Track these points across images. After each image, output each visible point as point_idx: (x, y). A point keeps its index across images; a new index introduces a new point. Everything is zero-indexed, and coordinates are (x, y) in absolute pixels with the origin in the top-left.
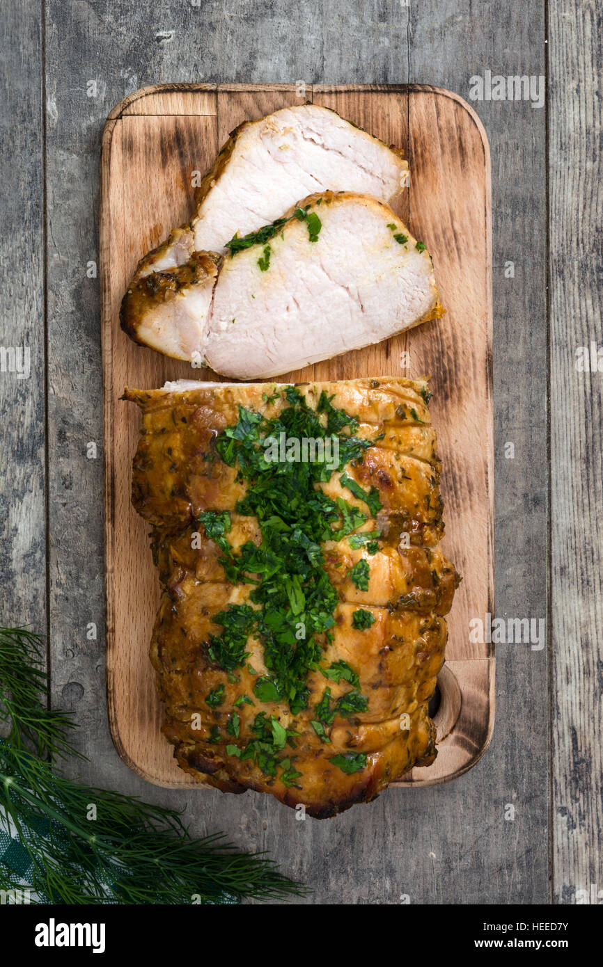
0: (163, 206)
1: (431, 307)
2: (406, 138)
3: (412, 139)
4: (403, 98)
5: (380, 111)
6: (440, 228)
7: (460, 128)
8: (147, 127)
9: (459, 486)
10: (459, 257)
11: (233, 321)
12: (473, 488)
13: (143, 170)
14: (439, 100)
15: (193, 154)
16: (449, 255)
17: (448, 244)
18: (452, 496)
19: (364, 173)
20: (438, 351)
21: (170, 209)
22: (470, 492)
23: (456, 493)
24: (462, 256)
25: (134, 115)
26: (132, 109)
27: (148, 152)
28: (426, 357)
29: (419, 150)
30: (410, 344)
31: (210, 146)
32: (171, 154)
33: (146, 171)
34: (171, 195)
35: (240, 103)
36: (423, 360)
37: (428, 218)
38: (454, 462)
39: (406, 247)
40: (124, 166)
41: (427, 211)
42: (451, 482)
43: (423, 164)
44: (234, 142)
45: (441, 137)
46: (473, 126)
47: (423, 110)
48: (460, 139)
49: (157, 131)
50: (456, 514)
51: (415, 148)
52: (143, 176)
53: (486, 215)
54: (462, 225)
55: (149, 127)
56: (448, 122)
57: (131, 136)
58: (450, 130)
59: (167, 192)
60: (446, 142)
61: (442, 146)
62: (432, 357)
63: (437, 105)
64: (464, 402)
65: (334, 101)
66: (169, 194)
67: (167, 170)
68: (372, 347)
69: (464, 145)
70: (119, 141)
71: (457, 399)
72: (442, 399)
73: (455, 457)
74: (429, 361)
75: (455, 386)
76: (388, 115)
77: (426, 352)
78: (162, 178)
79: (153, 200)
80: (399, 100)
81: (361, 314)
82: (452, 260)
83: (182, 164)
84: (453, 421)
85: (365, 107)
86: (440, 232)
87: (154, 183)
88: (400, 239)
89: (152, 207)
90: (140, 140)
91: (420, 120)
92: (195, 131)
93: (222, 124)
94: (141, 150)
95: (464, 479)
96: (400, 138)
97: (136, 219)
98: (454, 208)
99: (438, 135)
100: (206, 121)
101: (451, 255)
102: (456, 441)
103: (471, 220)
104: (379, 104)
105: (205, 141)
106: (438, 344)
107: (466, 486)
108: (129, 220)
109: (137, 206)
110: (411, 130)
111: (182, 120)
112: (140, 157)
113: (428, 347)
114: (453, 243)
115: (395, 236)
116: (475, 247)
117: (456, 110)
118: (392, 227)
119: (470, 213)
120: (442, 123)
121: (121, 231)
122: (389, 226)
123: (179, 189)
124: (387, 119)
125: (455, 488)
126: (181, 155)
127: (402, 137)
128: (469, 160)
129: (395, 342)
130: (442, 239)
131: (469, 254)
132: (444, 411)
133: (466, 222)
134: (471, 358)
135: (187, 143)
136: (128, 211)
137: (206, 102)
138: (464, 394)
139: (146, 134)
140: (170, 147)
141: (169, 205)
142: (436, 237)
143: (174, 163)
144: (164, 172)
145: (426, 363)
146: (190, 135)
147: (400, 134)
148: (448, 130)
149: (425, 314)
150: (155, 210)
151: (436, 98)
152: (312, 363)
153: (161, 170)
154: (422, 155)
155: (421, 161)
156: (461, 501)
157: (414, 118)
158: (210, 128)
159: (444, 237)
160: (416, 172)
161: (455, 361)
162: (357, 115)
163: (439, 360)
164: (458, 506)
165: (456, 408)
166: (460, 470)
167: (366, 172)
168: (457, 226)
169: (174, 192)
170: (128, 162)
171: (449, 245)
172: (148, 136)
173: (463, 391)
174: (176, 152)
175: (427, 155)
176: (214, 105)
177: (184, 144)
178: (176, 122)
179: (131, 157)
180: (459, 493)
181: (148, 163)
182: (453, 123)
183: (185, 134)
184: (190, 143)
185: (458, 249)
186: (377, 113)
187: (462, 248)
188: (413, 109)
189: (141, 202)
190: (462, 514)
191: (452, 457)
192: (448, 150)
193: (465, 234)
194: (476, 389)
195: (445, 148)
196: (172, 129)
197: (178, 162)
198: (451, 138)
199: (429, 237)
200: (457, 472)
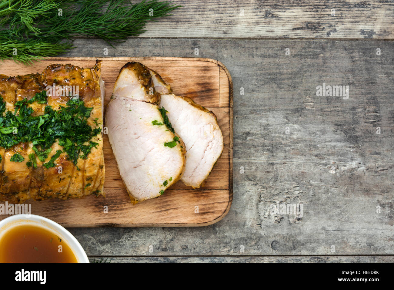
0: (180, 83)
1: (136, 198)
2: (210, 189)
3: (209, 191)
4: (227, 188)
5: (221, 177)
6: (170, 203)
7: (214, 212)
8: (214, 77)
9: (57, 211)
10: (157, 212)
11: (130, 110)
12: (56, 217)
13: (196, 75)
14: (226, 203)
15: (202, 96)
16: (158, 207)
17: (163, 207)
18: (52, 208)
19: (194, 168)
20: (116, 202)
21: (179, 86)
22: (54, 216)
23: (54, 210)
24: (158, 213)
25: (219, 71)
26: (222, 71)
27: (204, 77)
28: (114, 197)
29: (204, 194)
30: (120, 190)
31: (206, 103)
32: (203, 87)
33: (195, 76)
34: (185, 87)
35: (225, 117)
36: (112, 195)
37: (175, 198)
38: (67, 209)
39: (162, 186)
40: (198, 67)
41: (178, 198)
42: (58, 208)
43: (198, 196)
44: (208, 112)
45: (210, 204)
46: (215, 218)
47: (222, 196)
48: (209, 212)
49: (213, 81)
50: (44, 210)
51: (205, 193)
52: (193, 75)
53: (176, 224)
54: (172, 213)
55: (214, 78)
56: (216, 207)
57: (211, 70)
58: (213, 208)
59: (186, 85)
60: (208, 206)
61: (206, 205)
62: (114, 200)
63: (224, 202)
64: (94, 214)
65: (225, 157)
66: (186, 86)
67: (196, 85)
68: (118, 172)
69: (206, 214)
70: (208, 65)
71: (95, 210)
72: (96, 204)
73: (70, 209)
74: (112, 198)
75: (101, 210)
76: (219, 181)
77: (116, 197)
78: (192, 83)
79: (183, 79)
80: (226, 186)
81: (133, 167)
82: (156, 208)
83: (199, 92)
84: (85, 209)
85: (223, 171)
86: (169, 203)
87: (190, 80)
88: (165, 183)
89: (180, 79)
90: (208, 74)
91: (217, 195)
92: (213, 98)
93: (216, 109)
94: (204, 74)
95: (60, 214)
96: (209, 186)
97: (175, 72)
98: (179, 209)
99: (211, 202)
100: (217, 102)
101: (158, 208)
102: (77, 210)
103: (174, 217)
104: (224, 177)
105: (208, 102)
106: (120, 202)
107: (57, 214)
108: (174, 69)
109: (181, 72)
110: (213, 191)
111: (217, 92)
112: (202, 74)
113: (118, 198)
114: (163, 209)
115: (167, 180)
116: (162, 219)
117: (221, 211)
118: (171, 180)
119: (176, 217)
120: (216, 205)
121: (170, 65)
122: (171, 178)
123: (188, 90)
124: (218, 180)
125: (56, 210)
126: (202, 91)
127: (210, 187)
128: (200, 216)
129: (121, 183)
130: (165, 204)
131: (159, 216)
132: (90, 205)
133: (173, 215)
134: (113, 217)
135: (207, 94)
136: (178, 69)
137: (225, 102)
138: (97, 213)
139: (211, 76)
140: (206, 87)
141: (181, 86)
142: (167, 202)
143: (199, 88)
144: (195, 84)
145: (111, 197)
146: (211, 95)
147: (211, 186)
148: (213, 207)
149: (132, 195)
150: (179, 80)
151: (227, 202)
152: (112, 146)
153: (196, 83)
154: (202, 196)
155: (200, 195)
156: (50, 212)
157: (218, 192)
158: (214, 104)
159: (166, 205)
160: (195, 193)
161: (112, 210)
162: (219, 167)
163: (112, 202)
164: (48, 211)
165: (91, 210)
166: (64, 212)
167: (195, 169)
168: (171, 211)
169: (186, 88)
170: (200, 69)
171: (163, 208)
172: (210, 77)
173: (99, 213)
174: (203, 89)
175: (202, 198)
176: (223, 106)
177: (207, 93)
178: (217, 89)
179: (201, 70)
180: (54, 211)
181: (199, 77)
182: (216, 209)
183: (211, 93)
184: (208, 95)
185: (161, 211)
186: (220, 176)
187: (161, 213)
188: (222, 192)
189: (182, 74)
190: (44, 213)
191: (69, 208)
192: (204, 207)
193: (168, 215)
194: (99, 219)
195: (205, 206)
196: (213, 88)
197: (199, 90)
198: (209, 208)
199: (166, 198)
200: (63, 211)
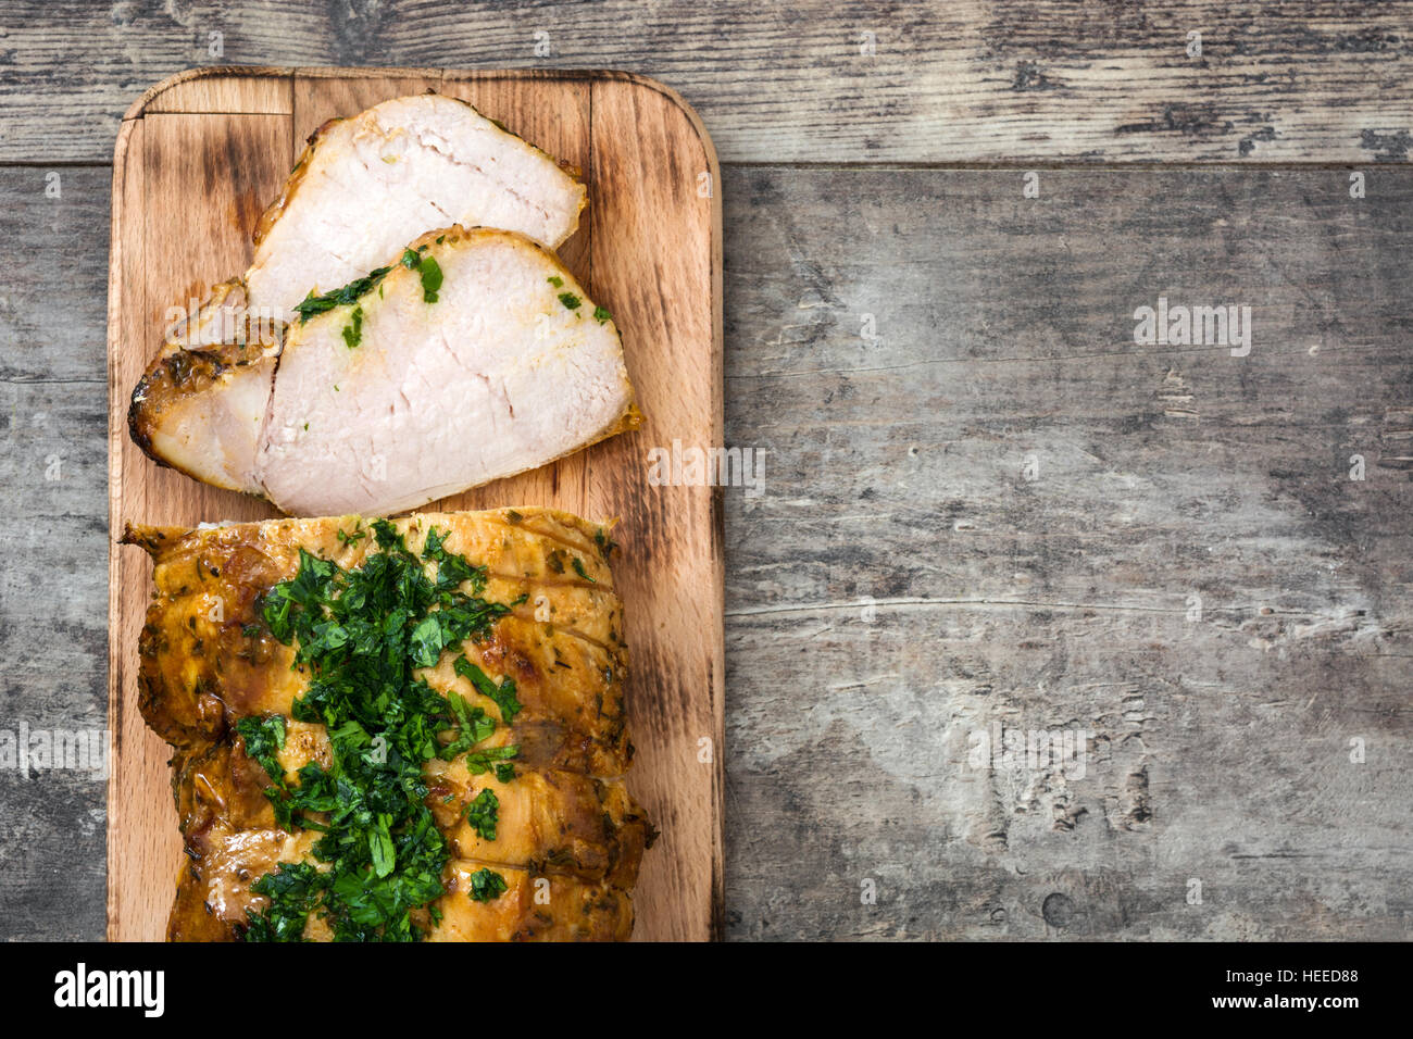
0: (207, 254)
1: (621, 412)
2: (587, 152)
3: (597, 153)
4: (583, 89)
5: (547, 110)
6: (639, 292)
7: (672, 137)
8: (183, 131)
9: (666, 698)
10: (670, 339)
11: (306, 428)
12: (689, 700)
13: (176, 196)
14: (639, 93)
15: (254, 174)
16: (653, 335)
17: (652, 317)
18: (656, 713)
19: (515, 202)
20: (636, 484)
21: (217, 260)
22: (684, 706)
23: (662, 708)
24: (674, 336)
25: (163, 112)
26: (160, 104)
27: (184, 170)
28: (615, 493)
29: (608, 170)
30: (591, 472)
31: (279, 159)
32: (220, 173)
33: (181, 200)
34: (219, 237)
35: (329, 95)
36: (611, 497)
37: (622, 276)
38: (660, 659)
39: (578, 315)
40: (146, 192)
41: (620, 263)
42: (655, 691)
43: (614, 193)
44: (313, 151)
45: (642, 150)
46: (692, 134)
47: (614, 108)
48: (672, 154)
49: (199, 137)
50: (662, 742)
51: (602, 167)
52: (176, 207)
53: (711, 273)
54: (674, 288)
55: (187, 132)
56: (654, 127)
57: (157, 146)
58: (655, 140)
59: (212, 231)
60: (650, 158)
61: (644, 165)
62: (626, 493)
63: (636, 101)
64: (676, 564)
65: (474, 94)
66: (215, 235)
67: (213, 199)
68: (529, 475)
69: (678, 162)
70: (139, 150)
71: (664, 559)
72: (641, 557)
73: (661, 651)
74: (622, 500)
75: (661, 539)
76: (559, 116)
77: (615, 485)
78: (205, 210)
79: (190, 244)
80: (576, 94)
81: (509, 421)
82: (658, 341)
83: (237, 188)
84: (657, 594)
85: (524, 104)
86: (639, 297)
87: (192, 217)
88: (570, 302)
89: (189, 255)
90: (171, 152)
91: (609, 123)
92: (258, 137)
93: (299, 128)
94: (173, 166)
95: (675, 686)
96: (577, 151)
97: (164, 272)
98: (660, 261)
99: (636, 146)
100: (275, 123)
101: (657, 334)
102: (663, 625)
103: (688, 279)
104: (545, 98)
105: (273, 153)
106: (635, 474)
107: (678, 698)
108: (153, 275)
109: (166, 252)
110: (595, 139)
111: (237, 121)
112: (171, 177)
113: (619, 477)
114: (660, 316)
115: (560, 297)
116: (695, 321)
117: (666, 110)
118: (556, 282)
119: (687, 269)
120: (645, 129)
121: (140, 292)
122: (550, 280)
123: (232, 228)
124: (557, 122)
125: (661, 698)
126: (236, 174)
127: (581, 149)
128: (686, 187)
129: (568, 469)
130: (642, 309)
131: (686, 333)
132: (644, 578)
133: (681, 283)
134: (687, 495)
135: (245, 157)
136: (151, 262)
137: (276, 93)
138: (675, 552)
139: (181, 142)
140: (219, 162)
141: (216, 253)
142: (633, 304)
143: (225, 187)
144: (209, 200)
145: (617, 502)
146: (250, 143)
147: (577, 146)
148: (653, 141)
149: (612, 423)
150: (192, 259)
151: (635, 91)
152: (434, 499)
153: (204, 197)
154: (613, 179)
155: (610, 187)
156: (670, 722)
157: (600, 120)
158: (282, 133)
159: (646, 306)
160: (601, 204)
161: (662, 500)
162: (510, 116)
163: (636, 497)
164: (666, 728)
165: (663, 572)
166: (668, 670)
167: (518, 199)
168: (666, 289)
169: (224, 233)
170: (153, 185)
171: (654, 318)
172: (185, 146)
173: (673, 546)
174: (228, 170)
175: (620, 178)
176: (287, 97)
177: (240, 158)
178: (228, 123)
179: (158, 177)
180: (667, 707)
181: (184, 186)
182: (662, 130)
183: (243, 143)
184: (250, 157)
185: (668, 325)
186: (543, 112)
187: (675, 324)
188: (599, 107)
189: (171, 247)
190: (672, 742)
191: (656, 651)
192: (652, 171)
193: (679, 301)
194: (696, 544)
195: (648, 169)
196: (222, 135)
197: (231, 186)
198: (658, 152)
199: (622, 307)
200: (664, 675)
